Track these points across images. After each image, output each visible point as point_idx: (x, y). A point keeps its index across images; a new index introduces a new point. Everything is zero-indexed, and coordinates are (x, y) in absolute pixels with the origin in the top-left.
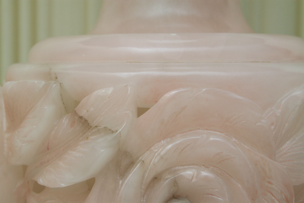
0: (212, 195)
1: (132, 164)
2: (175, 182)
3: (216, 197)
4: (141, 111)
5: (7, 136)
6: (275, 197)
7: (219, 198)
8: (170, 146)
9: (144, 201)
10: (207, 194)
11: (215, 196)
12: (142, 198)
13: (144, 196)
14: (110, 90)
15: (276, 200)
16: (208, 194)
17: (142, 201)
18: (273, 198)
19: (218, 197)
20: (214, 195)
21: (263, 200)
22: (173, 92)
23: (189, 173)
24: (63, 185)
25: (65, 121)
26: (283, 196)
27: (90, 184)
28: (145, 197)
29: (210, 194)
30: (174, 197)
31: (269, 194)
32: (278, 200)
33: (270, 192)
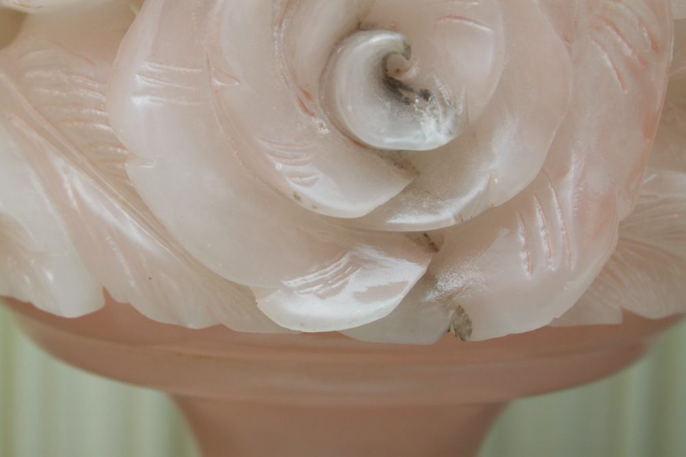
0: (460, 18)
3: (471, 24)
6: (622, 36)
7: (480, 24)
9: (282, 34)
10: (448, 17)
11: (470, 20)
12: (276, 28)
13: (281, 23)
15: (625, 45)
16: (450, 17)
17: (275, 34)
18: (619, 39)
19: (476, 22)
20: (465, 19)
21: (593, 42)
26: (646, 35)
28: (283, 25)
29: (456, 18)
30: (361, 26)
31: (609, 28)
32: (630, 46)
33: (611, 23)
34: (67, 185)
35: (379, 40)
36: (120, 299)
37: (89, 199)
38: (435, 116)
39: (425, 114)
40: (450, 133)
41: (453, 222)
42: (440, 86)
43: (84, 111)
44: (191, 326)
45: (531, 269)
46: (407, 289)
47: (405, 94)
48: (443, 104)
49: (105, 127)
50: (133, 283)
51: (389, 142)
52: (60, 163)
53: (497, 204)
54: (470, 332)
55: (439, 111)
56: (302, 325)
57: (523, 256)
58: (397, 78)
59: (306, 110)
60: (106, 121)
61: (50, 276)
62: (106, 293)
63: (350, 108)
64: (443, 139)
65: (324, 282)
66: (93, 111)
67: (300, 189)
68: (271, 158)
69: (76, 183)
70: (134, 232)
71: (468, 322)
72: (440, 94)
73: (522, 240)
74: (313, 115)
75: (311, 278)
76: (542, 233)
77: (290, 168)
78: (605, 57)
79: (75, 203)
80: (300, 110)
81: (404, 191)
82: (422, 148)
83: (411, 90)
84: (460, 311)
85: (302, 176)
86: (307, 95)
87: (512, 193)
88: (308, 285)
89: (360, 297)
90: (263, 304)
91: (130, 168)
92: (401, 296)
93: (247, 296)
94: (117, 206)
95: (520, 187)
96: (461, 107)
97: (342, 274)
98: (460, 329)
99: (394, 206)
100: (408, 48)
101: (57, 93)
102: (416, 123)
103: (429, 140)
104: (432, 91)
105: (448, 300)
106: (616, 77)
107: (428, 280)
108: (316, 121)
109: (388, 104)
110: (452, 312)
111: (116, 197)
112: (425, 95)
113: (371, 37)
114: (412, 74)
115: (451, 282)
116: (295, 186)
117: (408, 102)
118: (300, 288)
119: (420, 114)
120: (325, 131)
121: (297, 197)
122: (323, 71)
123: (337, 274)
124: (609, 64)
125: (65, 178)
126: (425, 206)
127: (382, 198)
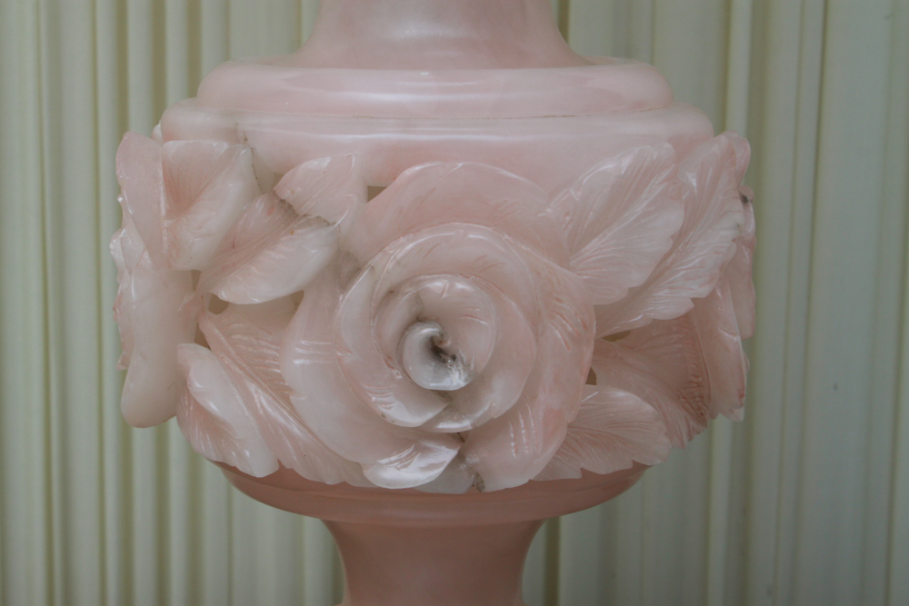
0: (472, 317)
1: (357, 271)
2: (417, 298)
3: (478, 320)
4: (373, 192)
5: (166, 223)
6: (567, 321)
7: (483, 321)
8: (410, 246)
9: (375, 324)
10: (465, 316)
11: (477, 318)
12: (372, 321)
13: (374, 318)
14: (326, 162)
15: (568, 325)
17: (371, 324)
18: (565, 322)
19: (480, 320)
20: (474, 317)
21: (550, 324)
22: (418, 168)
23: (438, 285)
24: (257, 301)
25: (260, 206)
26: (579, 319)
27: (296, 299)
28: (376, 319)
29: (469, 316)
30: (419, 319)
31: (558, 316)
32: (571, 326)
33: (559, 314)
34: (257, 401)
35: (427, 331)
36: (288, 466)
37: (269, 410)
38: (459, 370)
39: (453, 369)
40: (466, 380)
41: (470, 428)
42: (462, 354)
43: (267, 361)
44: (328, 483)
45: (516, 452)
46: (446, 465)
47: (443, 356)
48: (463, 364)
49: (278, 371)
50: (295, 458)
51: (433, 385)
52: (252, 387)
53: (496, 417)
54: (483, 487)
55: (461, 367)
56: (388, 485)
57: (513, 444)
58: (440, 346)
59: (389, 366)
60: (278, 367)
61: (247, 453)
62: (279, 461)
63: (411, 368)
64: (462, 384)
65: (400, 460)
66: (272, 362)
67: (385, 411)
68: (370, 394)
69: (262, 399)
70: (295, 429)
71: (482, 482)
72: (462, 358)
73: (512, 435)
74: (393, 368)
75: (393, 458)
76: (523, 432)
77: (380, 399)
78: (557, 332)
79: (261, 411)
80: (386, 366)
81: (445, 409)
82: (451, 389)
83: (447, 354)
84: (477, 475)
85: (386, 403)
86: (389, 358)
87: (503, 411)
88: (391, 463)
89: (423, 469)
90: (367, 473)
91: (293, 399)
92: (442, 469)
93: (358, 467)
94: (285, 413)
95: (508, 407)
96: (472, 366)
97: (410, 457)
98: (478, 485)
99: (438, 418)
100: (442, 335)
101: (250, 349)
102: (447, 374)
103: (455, 384)
104: (457, 355)
105: (471, 469)
106: (563, 343)
107: (460, 458)
108: (395, 372)
109: (433, 363)
110: (473, 476)
111: (285, 408)
112: (454, 358)
113: (422, 329)
114: (448, 344)
115: (473, 459)
116: (382, 409)
117: (445, 361)
118: (387, 464)
119: (451, 369)
120: (400, 377)
121: (384, 416)
122: (398, 344)
123: (408, 456)
124: (559, 336)
125: (256, 396)
126: (455, 418)
127: (430, 415)
